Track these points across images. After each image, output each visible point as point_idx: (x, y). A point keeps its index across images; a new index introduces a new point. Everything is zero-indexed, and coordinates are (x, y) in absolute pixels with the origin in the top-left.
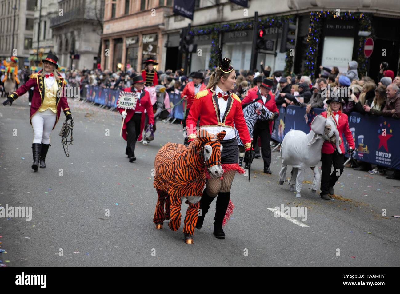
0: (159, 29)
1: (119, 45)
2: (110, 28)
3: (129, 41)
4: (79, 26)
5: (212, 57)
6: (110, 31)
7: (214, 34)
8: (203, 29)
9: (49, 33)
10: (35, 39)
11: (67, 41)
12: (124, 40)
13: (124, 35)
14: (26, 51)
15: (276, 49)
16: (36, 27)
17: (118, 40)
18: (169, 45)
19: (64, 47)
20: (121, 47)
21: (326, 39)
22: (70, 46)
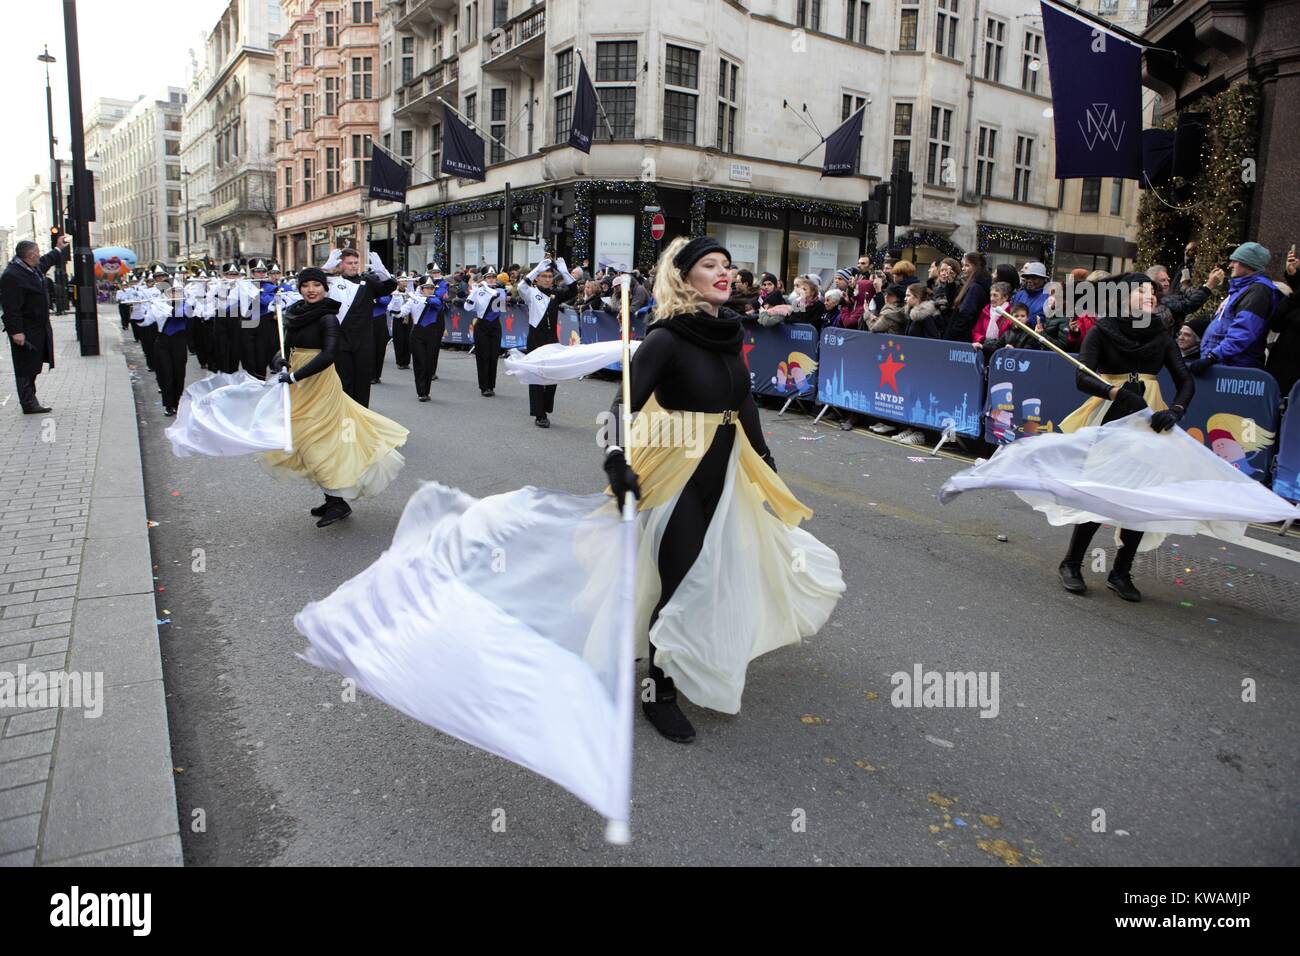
0: (357, 217)
1: (300, 243)
2: (285, 221)
3: (316, 236)
4: (242, 222)
5: (437, 251)
6: (287, 225)
7: (437, 219)
8: (421, 213)
9: (201, 234)
10: (183, 242)
11: (227, 242)
12: (309, 236)
13: (307, 228)
14: (172, 259)
15: (537, 234)
16: (182, 227)
17: (300, 235)
18: (374, 238)
19: (223, 250)
20: (305, 247)
21: (598, 218)
22: (232, 249)
